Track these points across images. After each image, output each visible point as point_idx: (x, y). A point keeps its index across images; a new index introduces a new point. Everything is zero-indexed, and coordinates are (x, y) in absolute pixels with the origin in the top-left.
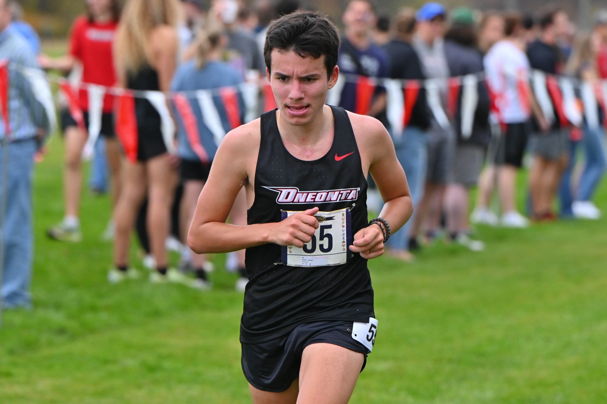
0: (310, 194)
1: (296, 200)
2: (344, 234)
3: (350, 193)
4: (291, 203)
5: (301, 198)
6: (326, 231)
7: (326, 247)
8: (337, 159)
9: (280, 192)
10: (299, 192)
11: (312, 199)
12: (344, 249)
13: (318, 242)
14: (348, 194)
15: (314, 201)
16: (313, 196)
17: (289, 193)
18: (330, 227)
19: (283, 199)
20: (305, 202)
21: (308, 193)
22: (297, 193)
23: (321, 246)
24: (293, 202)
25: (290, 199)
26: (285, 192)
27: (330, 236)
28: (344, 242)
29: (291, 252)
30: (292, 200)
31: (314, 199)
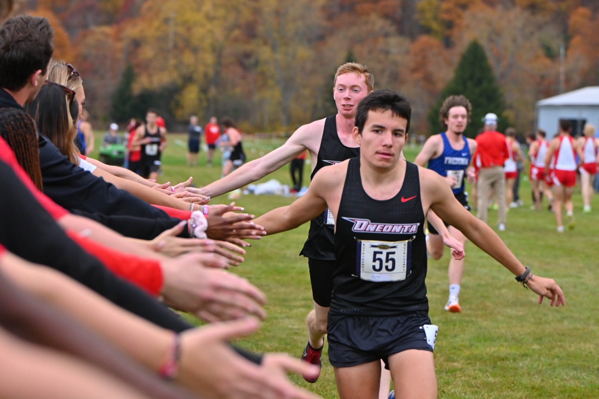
0: (379, 226)
1: (367, 229)
2: (404, 259)
3: (411, 228)
4: (364, 232)
5: (372, 228)
6: (391, 256)
7: (390, 267)
8: (403, 200)
9: (355, 223)
10: (370, 223)
11: (380, 229)
12: (404, 270)
13: (384, 264)
14: (410, 229)
15: (382, 231)
16: (382, 227)
17: (362, 224)
18: (394, 253)
19: (357, 228)
20: (375, 231)
21: (378, 225)
22: (369, 224)
23: (387, 267)
24: (365, 230)
25: (363, 228)
26: (359, 222)
27: (393, 260)
28: (404, 264)
29: (363, 270)
30: (364, 229)
31: (382, 230)
